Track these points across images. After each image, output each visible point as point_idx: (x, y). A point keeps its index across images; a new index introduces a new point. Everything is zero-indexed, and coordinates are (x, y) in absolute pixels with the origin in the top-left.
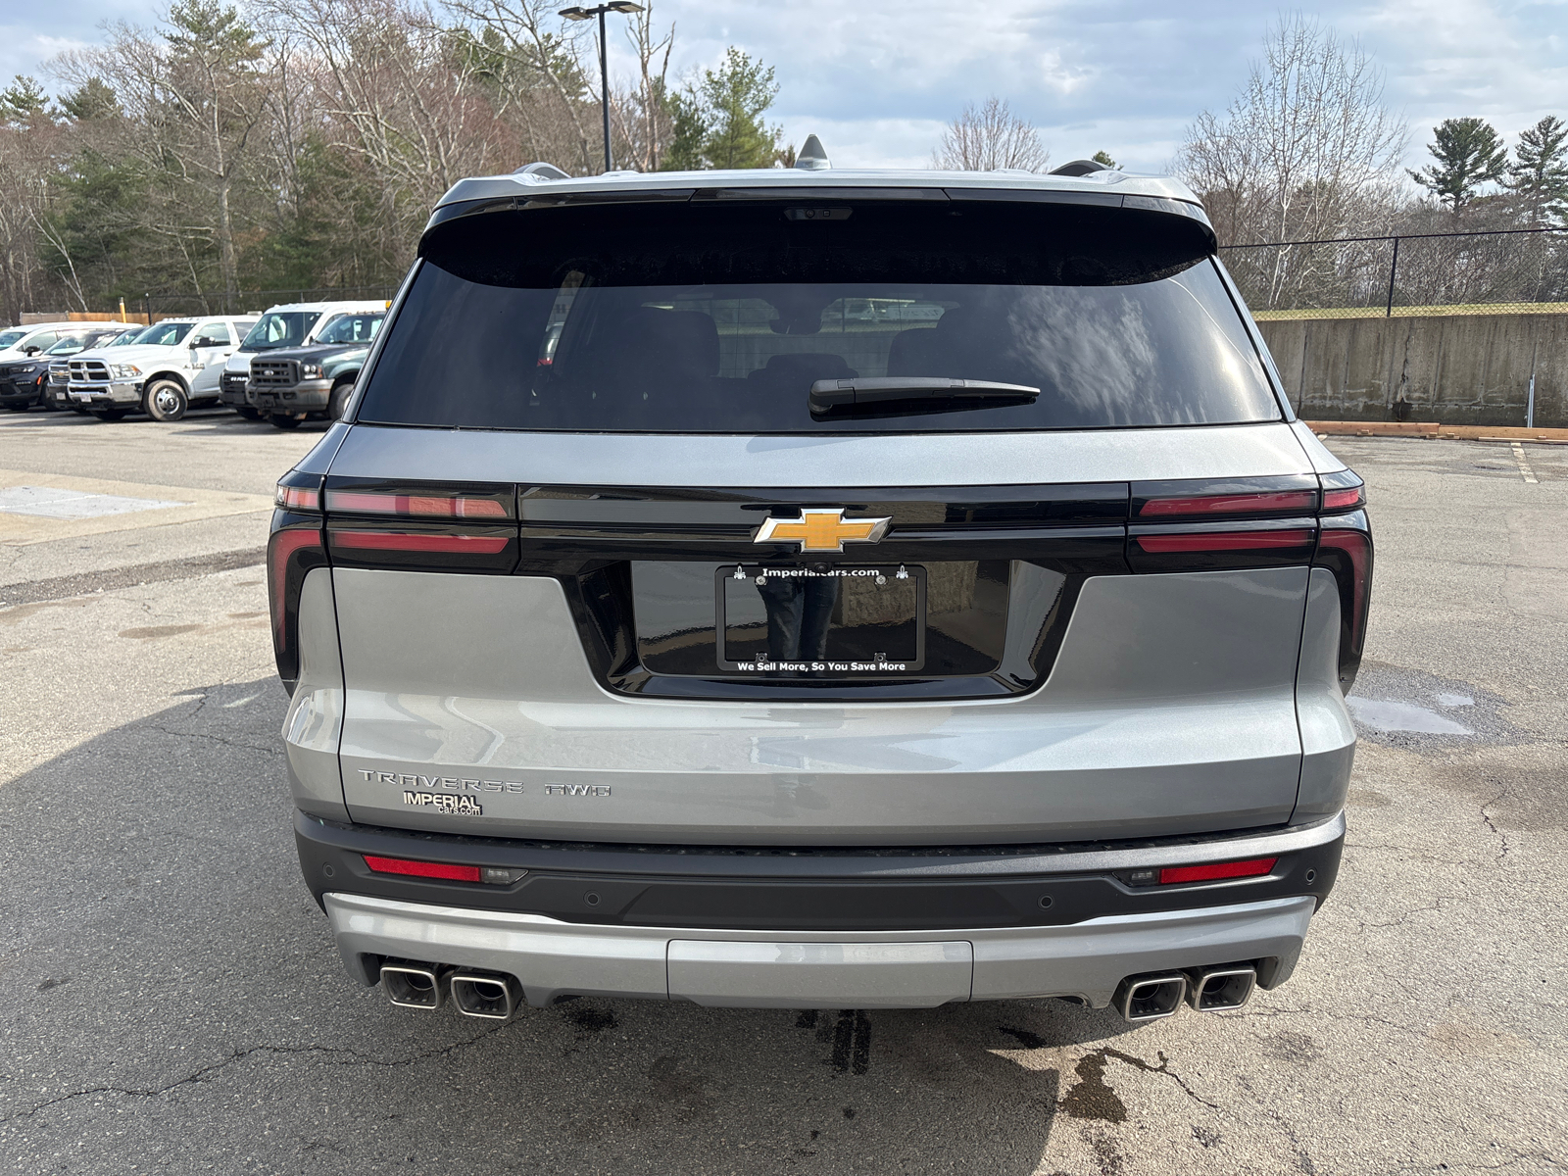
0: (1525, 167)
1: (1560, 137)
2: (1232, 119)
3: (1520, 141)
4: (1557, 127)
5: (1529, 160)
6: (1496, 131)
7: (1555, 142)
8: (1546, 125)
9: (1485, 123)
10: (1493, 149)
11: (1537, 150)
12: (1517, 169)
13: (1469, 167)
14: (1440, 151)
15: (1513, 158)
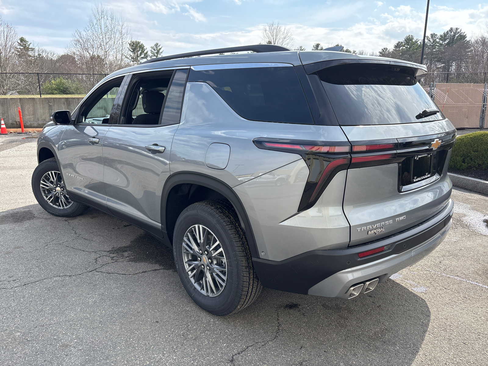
0: (153, 56)
1: (160, 49)
2: (86, 33)
3: (151, 49)
4: (159, 46)
5: (154, 54)
6: (144, 45)
7: (159, 50)
8: (156, 45)
9: (141, 43)
10: (144, 50)
11: (155, 52)
12: (151, 56)
13: (139, 55)
14: (130, 49)
15: (150, 53)
